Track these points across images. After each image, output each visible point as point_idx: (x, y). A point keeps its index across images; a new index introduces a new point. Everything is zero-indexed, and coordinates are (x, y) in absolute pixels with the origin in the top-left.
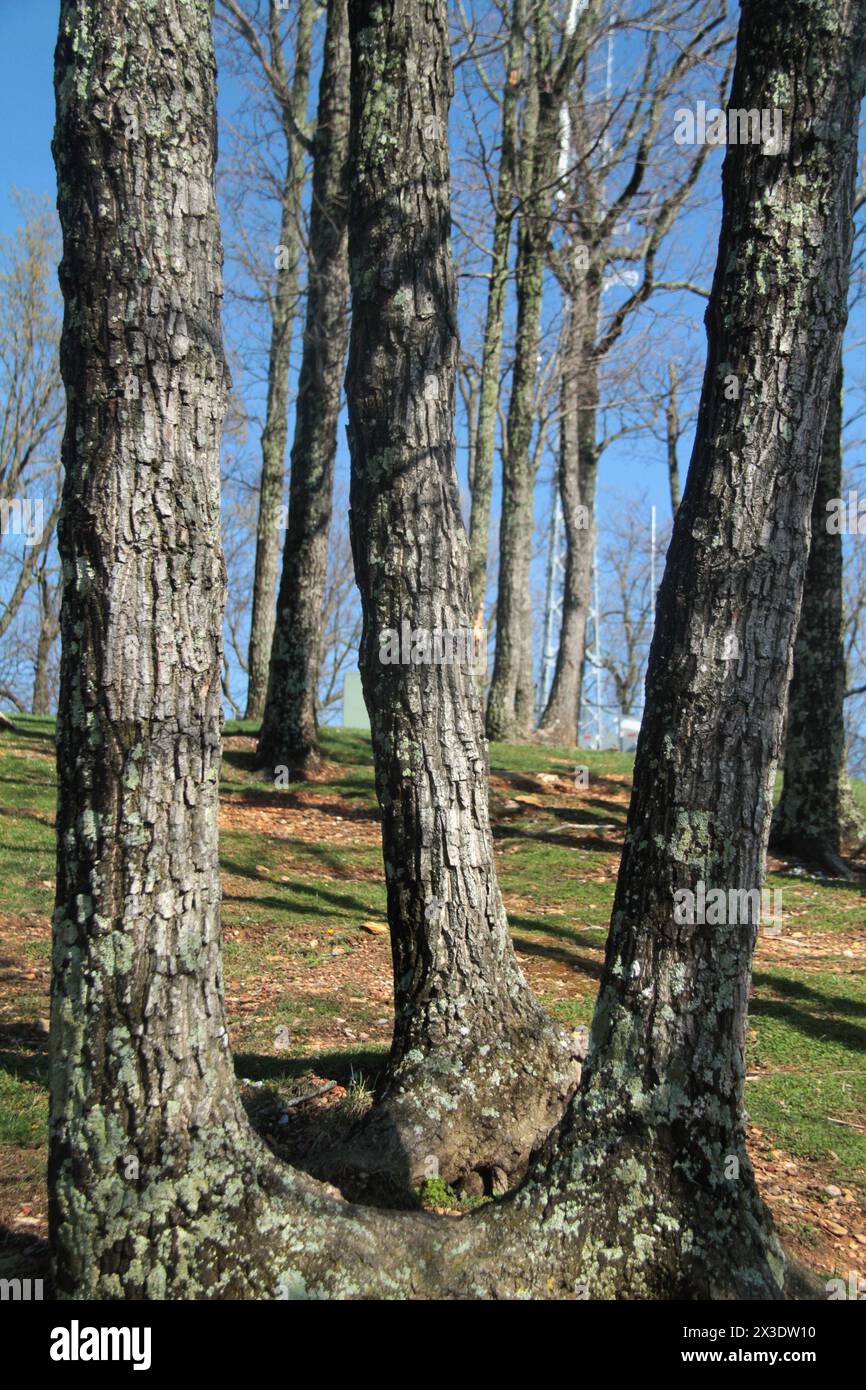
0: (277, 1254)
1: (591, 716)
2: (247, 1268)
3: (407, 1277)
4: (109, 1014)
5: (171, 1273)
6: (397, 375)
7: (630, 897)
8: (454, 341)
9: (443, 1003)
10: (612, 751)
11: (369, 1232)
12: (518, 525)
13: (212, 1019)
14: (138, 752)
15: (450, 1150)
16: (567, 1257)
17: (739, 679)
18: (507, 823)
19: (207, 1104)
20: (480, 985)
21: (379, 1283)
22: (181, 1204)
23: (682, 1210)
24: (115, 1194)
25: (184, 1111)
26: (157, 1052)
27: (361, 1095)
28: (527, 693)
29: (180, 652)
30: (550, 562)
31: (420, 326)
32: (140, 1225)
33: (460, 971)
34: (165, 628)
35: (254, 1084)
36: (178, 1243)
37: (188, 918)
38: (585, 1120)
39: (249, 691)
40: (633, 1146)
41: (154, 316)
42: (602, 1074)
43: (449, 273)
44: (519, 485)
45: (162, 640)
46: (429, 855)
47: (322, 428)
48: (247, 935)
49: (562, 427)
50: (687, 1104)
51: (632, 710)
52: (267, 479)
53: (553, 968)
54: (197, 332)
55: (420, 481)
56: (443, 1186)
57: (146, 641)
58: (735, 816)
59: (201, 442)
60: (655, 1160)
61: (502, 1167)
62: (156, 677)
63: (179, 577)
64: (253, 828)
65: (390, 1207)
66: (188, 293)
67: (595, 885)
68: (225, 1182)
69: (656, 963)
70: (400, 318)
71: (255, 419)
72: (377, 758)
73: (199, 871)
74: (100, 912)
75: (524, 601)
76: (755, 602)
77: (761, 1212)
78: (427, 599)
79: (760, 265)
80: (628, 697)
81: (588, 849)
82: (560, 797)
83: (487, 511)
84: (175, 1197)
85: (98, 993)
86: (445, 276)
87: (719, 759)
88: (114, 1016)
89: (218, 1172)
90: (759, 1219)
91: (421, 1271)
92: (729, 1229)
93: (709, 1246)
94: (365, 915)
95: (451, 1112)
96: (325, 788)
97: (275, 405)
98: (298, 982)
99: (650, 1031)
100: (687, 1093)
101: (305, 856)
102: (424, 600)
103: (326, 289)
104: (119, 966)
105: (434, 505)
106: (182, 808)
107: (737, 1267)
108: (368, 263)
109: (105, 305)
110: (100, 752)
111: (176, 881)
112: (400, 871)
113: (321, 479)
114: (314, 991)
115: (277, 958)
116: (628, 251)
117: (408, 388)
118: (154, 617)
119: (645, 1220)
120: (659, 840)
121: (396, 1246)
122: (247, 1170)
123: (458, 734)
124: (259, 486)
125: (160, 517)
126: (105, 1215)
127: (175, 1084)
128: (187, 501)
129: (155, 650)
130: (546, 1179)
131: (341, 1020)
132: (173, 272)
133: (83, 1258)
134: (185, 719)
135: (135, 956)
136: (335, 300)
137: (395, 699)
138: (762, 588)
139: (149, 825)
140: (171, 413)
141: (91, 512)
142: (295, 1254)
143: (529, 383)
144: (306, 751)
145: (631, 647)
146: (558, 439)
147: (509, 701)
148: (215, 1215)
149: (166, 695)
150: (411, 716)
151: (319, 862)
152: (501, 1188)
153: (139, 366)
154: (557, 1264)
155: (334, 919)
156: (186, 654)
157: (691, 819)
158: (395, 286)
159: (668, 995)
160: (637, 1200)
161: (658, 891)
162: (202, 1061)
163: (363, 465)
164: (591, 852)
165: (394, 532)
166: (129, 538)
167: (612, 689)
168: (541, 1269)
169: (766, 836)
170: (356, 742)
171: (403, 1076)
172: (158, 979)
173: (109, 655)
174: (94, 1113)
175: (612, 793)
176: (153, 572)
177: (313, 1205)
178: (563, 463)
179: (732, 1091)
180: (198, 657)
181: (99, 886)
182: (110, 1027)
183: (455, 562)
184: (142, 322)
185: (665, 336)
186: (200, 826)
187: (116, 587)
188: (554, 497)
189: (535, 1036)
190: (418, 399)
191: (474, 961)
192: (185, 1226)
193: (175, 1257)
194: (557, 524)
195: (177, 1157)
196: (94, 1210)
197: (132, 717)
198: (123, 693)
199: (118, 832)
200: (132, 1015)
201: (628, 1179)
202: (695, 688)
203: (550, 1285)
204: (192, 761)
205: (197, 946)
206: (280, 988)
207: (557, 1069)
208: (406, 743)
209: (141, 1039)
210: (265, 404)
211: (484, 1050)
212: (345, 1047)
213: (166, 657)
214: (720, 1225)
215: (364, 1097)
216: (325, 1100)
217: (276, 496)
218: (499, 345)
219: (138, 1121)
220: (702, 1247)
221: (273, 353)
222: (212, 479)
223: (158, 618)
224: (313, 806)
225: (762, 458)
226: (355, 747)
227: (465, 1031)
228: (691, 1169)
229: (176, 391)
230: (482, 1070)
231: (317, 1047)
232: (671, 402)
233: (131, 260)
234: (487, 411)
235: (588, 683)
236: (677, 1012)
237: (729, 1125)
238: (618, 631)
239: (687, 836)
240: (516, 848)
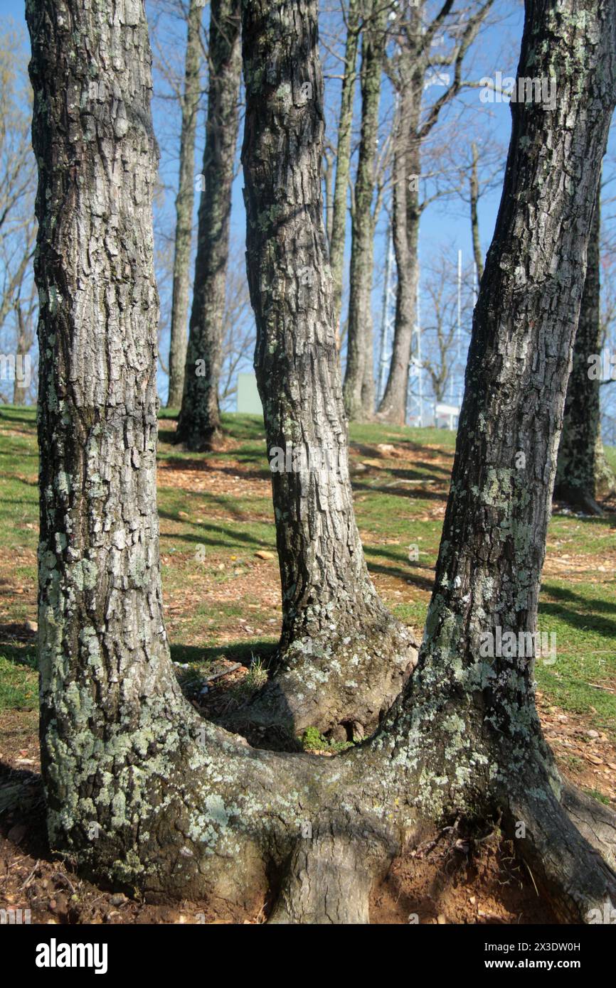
0: (204, 784)
1: (415, 403)
2: (182, 793)
3: (295, 798)
4: (80, 618)
5: (129, 797)
6: (280, 150)
7: (454, 531)
8: (321, 124)
9: (317, 607)
10: (431, 428)
11: (269, 768)
12: (363, 264)
13: (155, 620)
14: (97, 429)
15: (324, 710)
16: (409, 783)
17: (534, 372)
18: (358, 480)
19: (152, 680)
20: (344, 595)
21: (276, 802)
22: (135, 750)
23: (490, 750)
24: (88, 743)
25: (136, 685)
26: (116, 644)
27: (260, 673)
28: (369, 386)
29: (126, 356)
30: (385, 291)
31: (297, 113)
32: (106, 764)
33: (329, 585)
34: (115, 339)
35: (183, 666)
36: (134, 777)
37: (136, 549)
38: (421, 689)
39: (170, 388)
40: (455, 706)
41: (102, 104)
42: (434, 656)
43: (317, 72)
44: (364, 235)
45: (113, 347)
46: (306, 503)
47: (220, 193)
48: (173, 561)
49: (395, 192)
50: (495, 676)
51: (444, 399)
52: (180, 232)
53: (393, 582)
54: (134, 116)
55: (299, 229)
56: (318, 735)
57: (102, 348)
58: (529, 471)
59: (139, 200)
60: (471, 716)
61: (360, 721)
62: (109, 375)
63: (124, 300)
64: (176, 485)
65: (281, 750)
66: (125, 87)
67: (421, 523)
68: (166, 735)
69: (473, 578)
70: (282, 106)
71: (170, 187)
72: (268, 433)
73: (143, 515)
74: (72, 545)
75: (367, 320)
76: (546, 316)
77: (545, 750)
78: (303, 317)
79: (553, 60)
80: (441, 389)
81: (415, 497)
82: (395, 462)
83: (342, 254)
84: (131, 746)
85: (72, 603)
86: (314, 74)
87: (518, 431)
88: (84, 619)
89: (161, 728)
90: (544, 755)
91: (306, 794)
92: (523, 762)
93: (509, 774)
94: (258, 546)
95: (323, 684)
96: (226, 456)
97: (185, 177)
98: (211, 594)
99: (468, 625)
100: (494, 669)
101: (213, 504)
102: (301, 318)
103: (222, 90)
104: (87, 584)
105: (308, 248)
106: (130, 470)
107: (529, 788)
108: (258, 65)
109: (64, 95)
110: (69, 430)
111: (126, 522)
112: (285, 515)
113: (220, 231)
114: (222, 600)
115: (195, 577)
116: (442, 58)
117: (287, 161)
118: (107, 330)
119: (464, 757)
120: (475, 490)
121: (288, 777)
122: (182, 726)
123: (327, 415)
124: (174, 238)
125: (110, 256)
126: (81, 757)
127: (129, 666)
128: (129, 244)
129: (108, 355)
130: (394, 730)
131: (243, 621)
132: (115, 69)
133: (66, 787)
134: (131, 406)
135: (98, 576)
136: (228, 97)
137: (281, 390)
138: (551, 305)
139: (106, 482)
140: (116, 178)
141: (59, 252)
142: (216, 783)
143: (370, 159)
144: (213, 429)
145: (443, 354)
146: (392, 200)
147: (357, 392)
148: (159, 757)
149: (117, 387)
150: (293, 403)
151: (223, 509)
152: (359, 736)
153: (91, 142)
154: (402, 788)
155: (235, 549)
156: (131, 357)
157: (498, 474)
158: (278, 81)
159: (481, 600)
160: (459, 743)
161: (474, 527)
162: (148, 650)
163: (256, 218)
164: (418, 500)
165: (279, 268)
166: (87, 272)
167: (429, 383)
168: (391, 792)
169: (552, 486)
170: (247, 423)
171: (289, 660)
172: (115, 592)
173: (74, 358)
174: (72, 687)
175: (432, 457)
176: (105, 297)
177: (228, 750)
178: (395, 220)
179: (526, 667)
180: (138, 358)
181: (71, 527)
182: (81, 627)
183: (324, 290)
184: (92, 108)
185: (470, 122)
186: (143, 482)
187: (78, 308)
188: (387, 244)
189: (382, 630)
190: (295, 168)
191: (339, 578)
192: (138, 765)
193: (132, 786)
194: (390, 264)
195: (132, 717)
196: (73, 755)
197: (92, 404)
198: (86, 386)
199: (84, 487)
200: (97, 618)
201: (452, 729)
202: (502, 379)
203: (397, 803)
204: (136, 436)
205: (142, 569)
206: (198, 598)
207: (399, 653)
208: (289, 422)
209: (104, 635)
210: (177, 176)
211: (347, 640)
212: (246, 640)
213: (116, 360)
214: (516, 760)
215: (261, 675)
216: (233, 676)
217: (187, 245)
218: (350, 130)
219: (103, 693)
220: (504, 775)
221: (183, 138)
222: (148, 227)
223: (110, 331)
224: (218, 469)
225: (552, 208)
226: (247, 427)
227: (333, 627)
228: (497, 722)
229: (119, 161)
230: (346, 654)
231: (226, 639)
232: (474, 172)
233: (83, 60)
234: (341, 179)
235: (413, 379)
236: (487, 612)
237: (524, 691)
238: (434, 340)
239: (495, 487)
240: (364, 498)
